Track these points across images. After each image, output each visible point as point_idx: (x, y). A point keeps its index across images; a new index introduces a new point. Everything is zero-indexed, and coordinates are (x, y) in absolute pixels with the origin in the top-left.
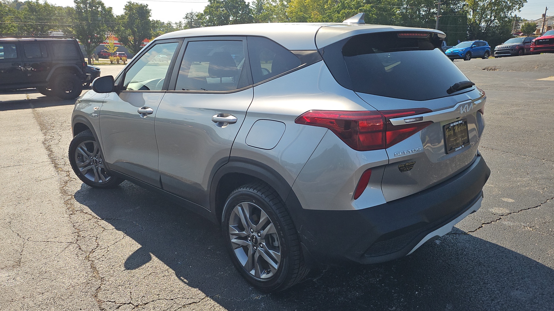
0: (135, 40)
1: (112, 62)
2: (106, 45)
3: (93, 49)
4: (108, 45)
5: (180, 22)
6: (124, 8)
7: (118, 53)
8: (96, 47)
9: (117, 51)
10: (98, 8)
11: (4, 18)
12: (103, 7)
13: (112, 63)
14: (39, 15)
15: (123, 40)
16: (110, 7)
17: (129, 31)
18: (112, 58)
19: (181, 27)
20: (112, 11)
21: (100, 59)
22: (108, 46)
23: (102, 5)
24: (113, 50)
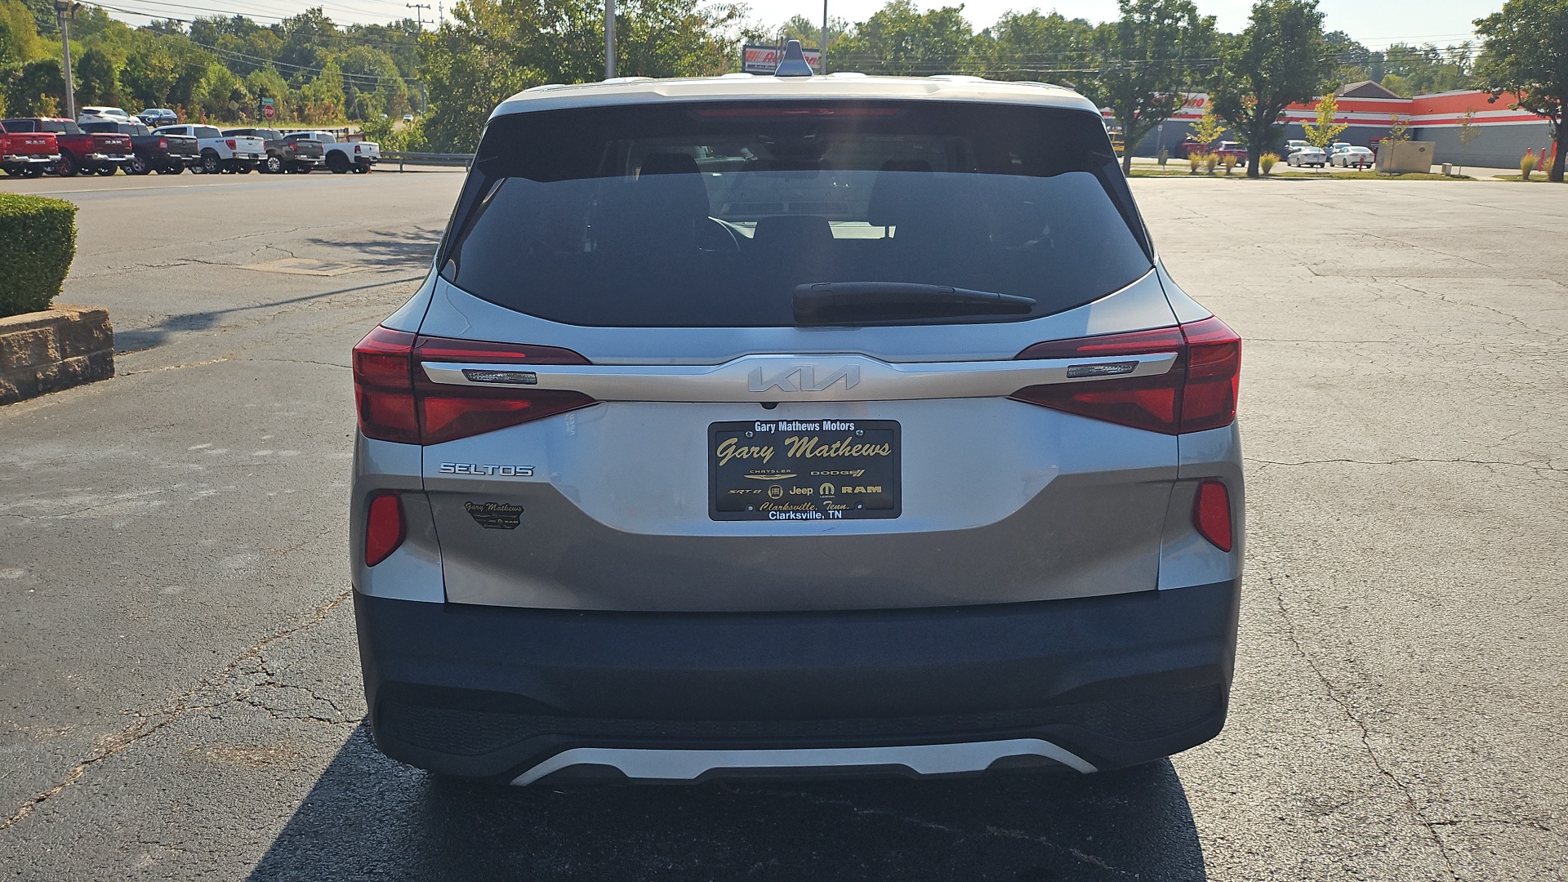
0: (1259, 109)
1: (1194, 167)
2: (1195, 123)
3: (1144, 133)
4: (1201, 120)
5: (1466, 45)
6: (1252, 15)
7: (1225, 142)
8: (1150, 128)
9: (1220, 139)
10: (1178, 20)
11: (958, 60)
12: (1193, 19)
13: (1194, 173)
14: (1031, 50)
15: (1226, 109)
16: (1210, 17)
17: (1245, 82)
18: (1195, 157)
19: (1464, 61)
20: (1216, 26)
21: (1169, 161)
22: (1198, 125)
23: (1191, 11)
24: (1211, 135)
